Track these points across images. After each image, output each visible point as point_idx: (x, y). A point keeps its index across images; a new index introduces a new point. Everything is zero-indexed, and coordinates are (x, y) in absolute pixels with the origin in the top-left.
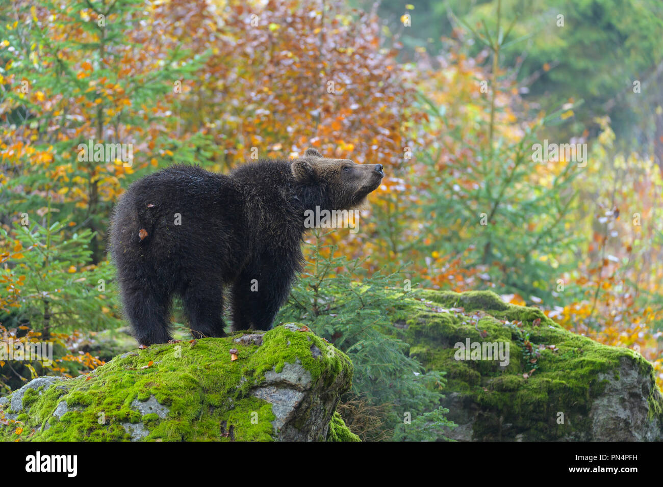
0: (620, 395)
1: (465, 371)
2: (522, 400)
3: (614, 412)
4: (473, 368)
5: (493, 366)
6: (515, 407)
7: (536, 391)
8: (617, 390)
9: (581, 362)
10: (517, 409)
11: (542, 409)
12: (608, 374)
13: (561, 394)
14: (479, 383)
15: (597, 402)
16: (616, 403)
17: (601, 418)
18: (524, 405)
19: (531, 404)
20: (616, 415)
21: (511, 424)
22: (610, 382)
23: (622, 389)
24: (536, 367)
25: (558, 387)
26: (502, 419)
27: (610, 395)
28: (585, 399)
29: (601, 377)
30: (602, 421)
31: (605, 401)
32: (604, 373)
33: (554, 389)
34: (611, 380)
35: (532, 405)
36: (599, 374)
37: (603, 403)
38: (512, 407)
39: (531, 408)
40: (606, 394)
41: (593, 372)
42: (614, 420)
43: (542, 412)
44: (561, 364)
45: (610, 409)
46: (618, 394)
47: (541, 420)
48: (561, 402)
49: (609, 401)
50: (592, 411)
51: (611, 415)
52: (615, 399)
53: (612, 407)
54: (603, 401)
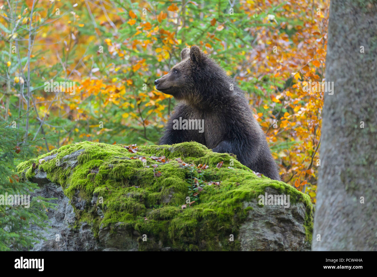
0: (265, 219)
1: (131, 204)
2: (175, 226)
3: (260, 235)
4: (141, 202)
5: (158, 200)
6: (169, 232)
7: (187, 218)
8: (261, 216)
9: (232, 193)
10: (171, 234)
11: (191, 233)
12: (252, 202)
13: (209, 220)
14: (143, 214)
15: (244, 226)
16: (262, 227)
17: (248, 240)
18: (177, 231)
19: (181, 229)
20: (263, 238)
21: (170, 248)
22: (254, 209)
23: (266, 215)
24: (196, 199)
25: (206, 215)
26: (160, 243)
27: (255, 220)
28: (231, 224)
29: (246, 205)
30: (249, 243)
31: (251, 226)
32: (248, 201)
33: (203, 216)
34: (254, 207)
35: (183, 230)
36: (244, 202)
37: (249, 227)
38: (167, 232)
39: (182, 232)
40: (251, 219)
41: (237, 201)
42: (262, 241)
43: (191, 236)
44: (216, 196)
45: (256, 232)
46: (263, 219)
47: (192, 243)
48: (209, 227)
49: (255, 225)
50: (241, 234)
51: (258, 237)
52: (260, 224)
53: (258, 230)
54: (249, 225)
